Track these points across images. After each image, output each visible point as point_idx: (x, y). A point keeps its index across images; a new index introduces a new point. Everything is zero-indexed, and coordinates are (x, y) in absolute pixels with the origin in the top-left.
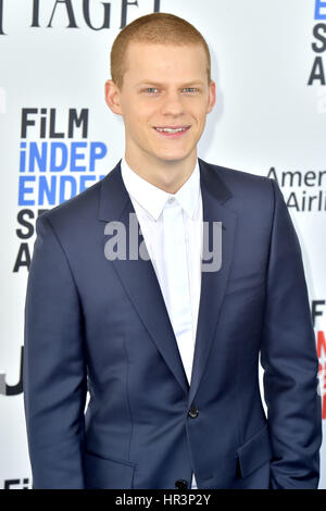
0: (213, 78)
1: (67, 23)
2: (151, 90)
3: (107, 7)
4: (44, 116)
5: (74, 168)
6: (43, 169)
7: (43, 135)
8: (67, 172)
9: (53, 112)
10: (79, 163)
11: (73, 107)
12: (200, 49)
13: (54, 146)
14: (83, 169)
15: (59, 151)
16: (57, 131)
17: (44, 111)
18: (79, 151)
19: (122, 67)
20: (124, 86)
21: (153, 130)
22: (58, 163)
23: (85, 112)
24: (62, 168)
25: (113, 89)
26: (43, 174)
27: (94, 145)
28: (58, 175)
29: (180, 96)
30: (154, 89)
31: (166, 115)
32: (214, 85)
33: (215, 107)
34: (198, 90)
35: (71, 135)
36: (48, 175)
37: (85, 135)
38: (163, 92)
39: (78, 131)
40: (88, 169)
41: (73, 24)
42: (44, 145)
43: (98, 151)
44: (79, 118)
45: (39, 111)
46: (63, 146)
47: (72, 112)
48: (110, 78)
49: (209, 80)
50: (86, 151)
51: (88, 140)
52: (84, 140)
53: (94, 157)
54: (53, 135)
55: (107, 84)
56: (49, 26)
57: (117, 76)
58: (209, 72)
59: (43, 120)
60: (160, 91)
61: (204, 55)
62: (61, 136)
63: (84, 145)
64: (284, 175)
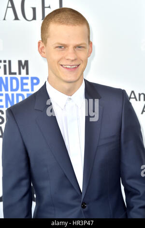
0: (91, 40)
1: (14, 18)
2: (60, 47)
3: (34, 9)
4: (5, 64)
5: (23, 90)
6: (6, 90)
7: (5, 73)
8: (19, 91)
9: (10, 62)
10: (25, 87)
11: (20, 59)
12: (85, 27)
13: (12, 79)
14: (28, 90)
15: (14, 82)
16: (13, 71)
17: (5, 61)
18: (25, 81)
19: (47, 35)
20: (47, 44)
21: (61, 66)
22: (15, 87)
23: (26, 62)
24: (17, 89)
25: (42, 45)
26: (7, 92)
27: (33, 79)
28: (15, 93)
29: (74, 50)
30: (62, 47)
31: (67, 60)
32: (92, 43)
33: (92, 54)
34: (83, 47)
35: (20, 73)
36: (10, 93)
37: (27, 73)
38: (67, 48)
39: (24, 71)
40: (30, 90)
41: (16, 18)
42: (7, 78)
43: (35, 81)
44: (24, 65)
45: (3, 61)
46: (17, 79)
47: (20, 62)
48: (41, 39)
49: (89, 41)
50: (29, 81)
51: (30, 76)
52: (27, 76)
53: (33, 84)
54: (10, 73)
55: (39, 43)
56: (4, 19)
57: (44, 39)
58: (89, 37)
59: (5, 66)
60: (65, 48)
61: (87, 30)
62: (15, 74)
63: (27, 78)
64: (140, 95)
